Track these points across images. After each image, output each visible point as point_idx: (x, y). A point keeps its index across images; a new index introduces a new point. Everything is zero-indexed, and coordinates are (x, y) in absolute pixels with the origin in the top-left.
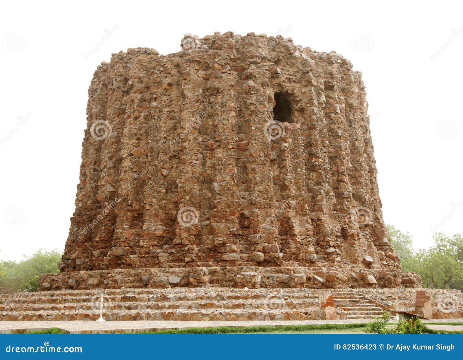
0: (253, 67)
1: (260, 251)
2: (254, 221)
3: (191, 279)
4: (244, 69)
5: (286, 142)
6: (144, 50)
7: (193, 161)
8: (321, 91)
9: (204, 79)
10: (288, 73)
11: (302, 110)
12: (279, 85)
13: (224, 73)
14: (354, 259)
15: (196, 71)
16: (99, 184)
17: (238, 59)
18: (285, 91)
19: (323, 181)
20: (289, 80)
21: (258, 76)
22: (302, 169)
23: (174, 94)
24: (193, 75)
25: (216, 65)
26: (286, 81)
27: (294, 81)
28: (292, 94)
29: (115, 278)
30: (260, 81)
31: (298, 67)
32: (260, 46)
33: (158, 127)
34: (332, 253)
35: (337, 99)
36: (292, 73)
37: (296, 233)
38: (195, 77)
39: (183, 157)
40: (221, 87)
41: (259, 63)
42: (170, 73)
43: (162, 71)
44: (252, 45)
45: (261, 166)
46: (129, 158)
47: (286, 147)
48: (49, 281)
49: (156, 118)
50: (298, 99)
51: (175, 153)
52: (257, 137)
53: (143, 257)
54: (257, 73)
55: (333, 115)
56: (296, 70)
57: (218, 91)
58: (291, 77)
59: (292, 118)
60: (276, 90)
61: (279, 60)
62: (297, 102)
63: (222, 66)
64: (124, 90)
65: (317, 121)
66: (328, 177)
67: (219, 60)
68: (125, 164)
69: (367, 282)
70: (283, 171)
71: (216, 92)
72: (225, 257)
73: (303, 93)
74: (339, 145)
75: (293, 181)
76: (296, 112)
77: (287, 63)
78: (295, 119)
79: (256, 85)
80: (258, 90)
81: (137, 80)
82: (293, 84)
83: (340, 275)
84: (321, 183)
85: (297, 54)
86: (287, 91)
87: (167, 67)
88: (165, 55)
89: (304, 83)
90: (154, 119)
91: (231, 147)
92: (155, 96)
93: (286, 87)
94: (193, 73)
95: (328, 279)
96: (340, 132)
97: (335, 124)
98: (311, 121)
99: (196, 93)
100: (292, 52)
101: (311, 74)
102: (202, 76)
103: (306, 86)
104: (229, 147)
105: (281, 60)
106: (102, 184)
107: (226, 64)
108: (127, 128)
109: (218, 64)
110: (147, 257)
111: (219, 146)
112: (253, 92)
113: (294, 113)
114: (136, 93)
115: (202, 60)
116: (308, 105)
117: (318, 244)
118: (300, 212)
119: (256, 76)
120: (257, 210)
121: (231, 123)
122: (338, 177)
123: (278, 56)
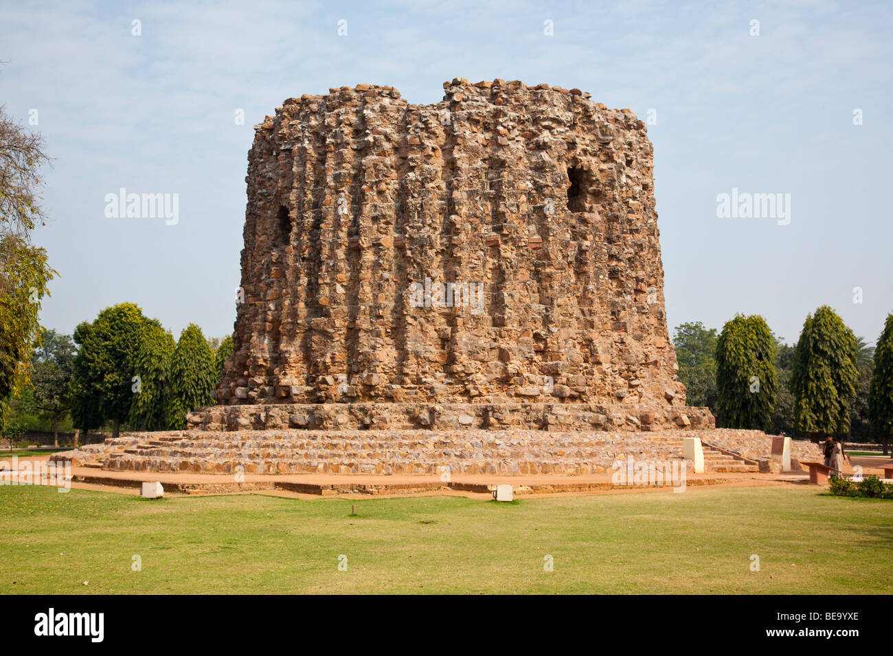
0: (546, 133)
1: (564, 384)
2: (554, 344)
3: (492, 420)
4: (535, 135)
5: (586, 239)
6: (388, 92)
7: (473, 261)
8: (622, 170)
9: (483, 145)
10: (583, 142)
11: (597, 195)
12: (575, 160)
13: (510, 140)
14: (658, 394)
15: (474, 134)
16: (320, 281)
17: (526, 120)
18: (580, 167)
19: (625, 292)
20: (585, 151)
21: (553, 146)
22: (604, 276)
23: (438, 163)
24: (469, 139)
25: (500, 128)
26: (582, 153)
27: (590, 154)
28: (586, 171)
29: (381, 416)
30: (556, 154)
31: (596, 135)
32: (555, 104)
33: (420, 209)
34: (637, 386)
35: (636, 179)
36: (588, 142)
37: (601, 360)
38: (472, 143)
39: (459, 254)
40: (508, 160)
41: (554, 128)
42: (434, 133)
43: (422, 129)
44: (546, 102)
45: (559, 271)
46: (373, 249)
47: (587, 246)
48: (247, 415)
49: (416, 195)
50: (594, 178)
51: (443, 248)
52: (555, 232)
53: (408, 388)
54: (553, 142)
55: (631, 201)
56: (592, 138)
57: (502, 164)
58: (588, 148)
59: (581, 203)
60: (569, 166)
61: (575, 124)
62: (592, 183)
63: (509, 130)
64: (355, 147)
65: (619, 211)
66: (630, 286)
67: (506, 121)
68: (367, 257)
69: (681, 424)
70: (583, 278)
71: (497, 165)
72: (521, 390)
73: (601, 171)
74: (639, 243)
75: (595, 291)
76: (588, 195)
77: (583, 128)
78: (587, 205)
79: (550, 160)
80: (554, 166)
81: (382, 137)
82: (589, 157)
83: (657, 415)
84: (622, 293)
85: (595, 117)
86: (582, 167)
87: (431, 124)
88: (425, 104)
89: (603, 158)
90: (413, 197)
91: (523, 244)
92: (411, 164)
93: (581, 161)
94: (469, 137)
95: (645, 420)
96: (639, 224)
97: (634, 213)
98: (611, 210)
99: (475, 166)
100: (592, 113)
101: (611, 145)
102: (480, 142)
103: (604, 162)
104: (520, 245)
105: (576, 124)
106: (326, 281)
107: (514, 127)
108: (368, 206)
109: (504, 127)
110: (415, 388)
111: (505, 242)
112: (547, 170)
113: (586, 196)
114: (381, 155)
115: (481, 119)
116: (607, 188)
117: (621, 374)
118: (602, 333)
119: (551, 147)
120: (557, 329)
121: (522, 211)
122: (637, 286)
123: (575, 119)
